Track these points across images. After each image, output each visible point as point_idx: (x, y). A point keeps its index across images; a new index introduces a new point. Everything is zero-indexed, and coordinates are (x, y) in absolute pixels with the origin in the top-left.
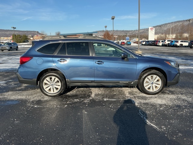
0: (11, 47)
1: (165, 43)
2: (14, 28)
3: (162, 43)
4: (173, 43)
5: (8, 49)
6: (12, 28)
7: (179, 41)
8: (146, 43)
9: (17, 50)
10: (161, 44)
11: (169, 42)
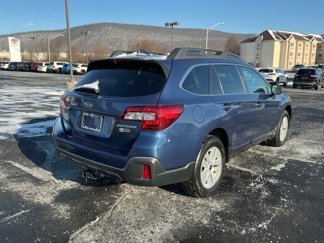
1: (54, 67)
3: (46, 66)
4: (68, 68)
7: (80, 65)
8: (11, 67)
10: (44, 69)
11: (61, 66)
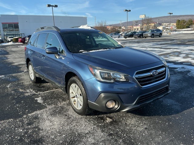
0: (153, 34)
2: (170, 14)
5: (150, 36)
6: (168, 14)
9: (160, 37)
